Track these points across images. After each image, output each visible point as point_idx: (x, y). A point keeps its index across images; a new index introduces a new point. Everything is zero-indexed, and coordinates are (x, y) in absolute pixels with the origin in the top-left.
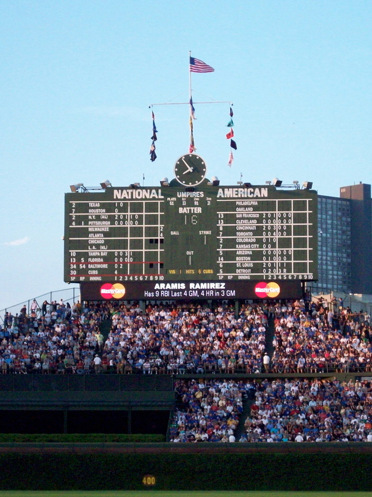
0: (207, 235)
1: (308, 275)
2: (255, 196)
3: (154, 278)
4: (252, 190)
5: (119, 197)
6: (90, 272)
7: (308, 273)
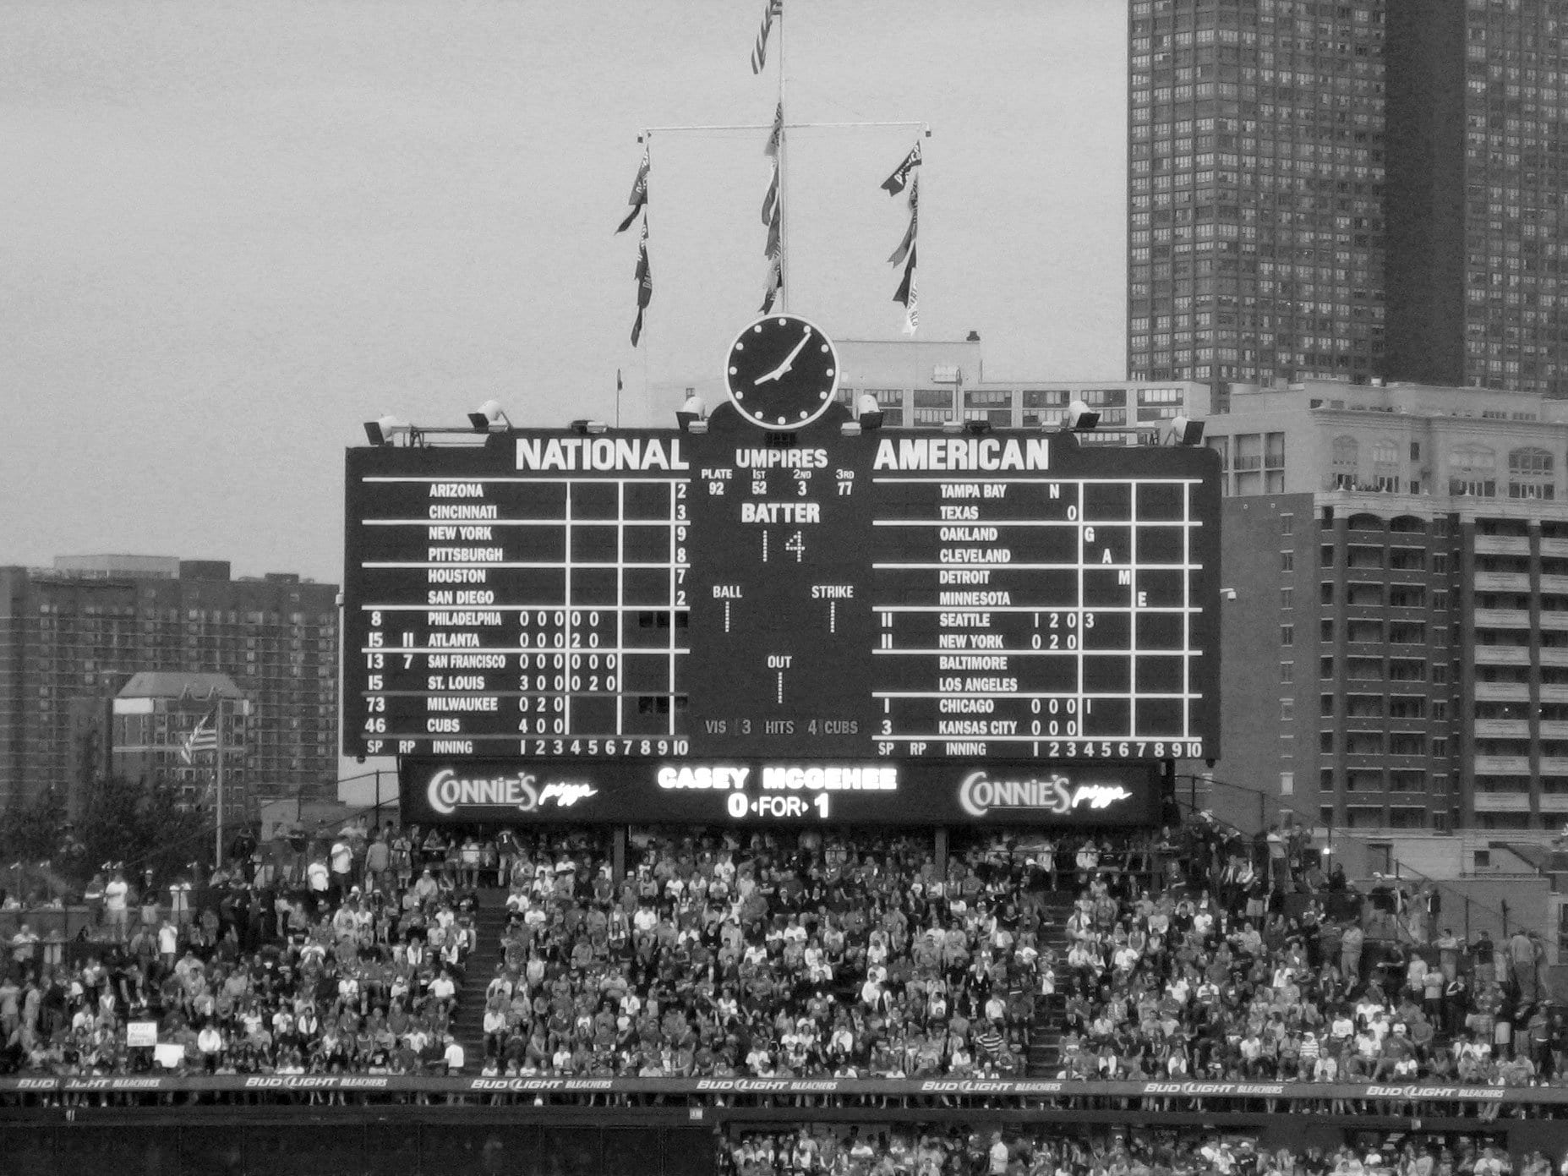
0: (840, 601)
1: (1184, 745)
2: (1005, 466)
3: (654, 746)
4: (996, 446)
5: (535, 464)
6: (433, 725)
7: (1186, 737)
